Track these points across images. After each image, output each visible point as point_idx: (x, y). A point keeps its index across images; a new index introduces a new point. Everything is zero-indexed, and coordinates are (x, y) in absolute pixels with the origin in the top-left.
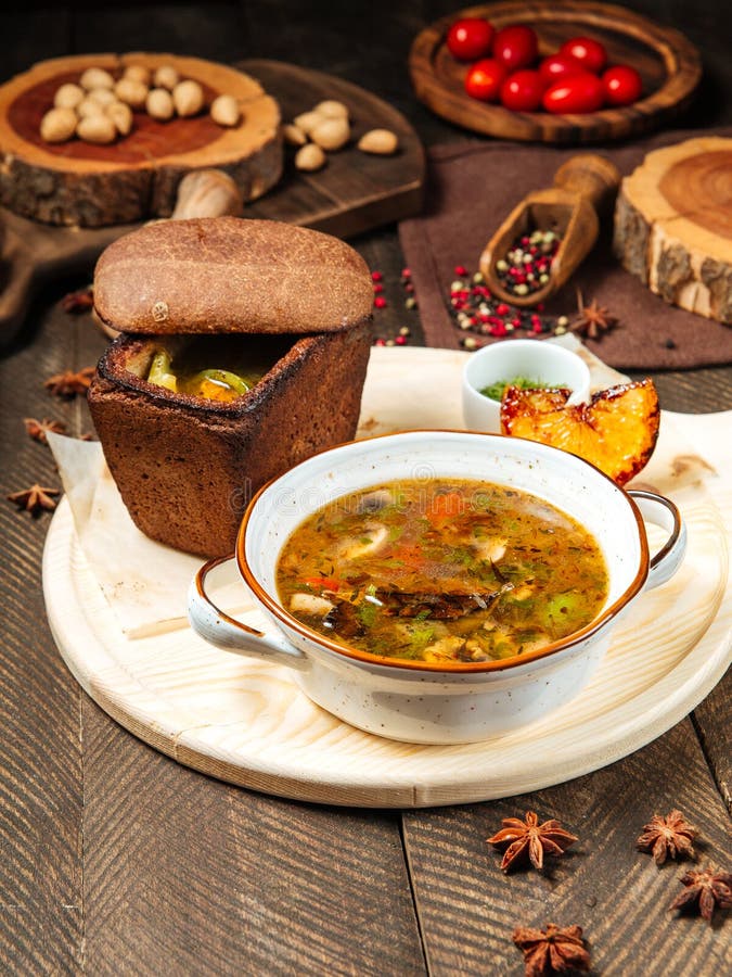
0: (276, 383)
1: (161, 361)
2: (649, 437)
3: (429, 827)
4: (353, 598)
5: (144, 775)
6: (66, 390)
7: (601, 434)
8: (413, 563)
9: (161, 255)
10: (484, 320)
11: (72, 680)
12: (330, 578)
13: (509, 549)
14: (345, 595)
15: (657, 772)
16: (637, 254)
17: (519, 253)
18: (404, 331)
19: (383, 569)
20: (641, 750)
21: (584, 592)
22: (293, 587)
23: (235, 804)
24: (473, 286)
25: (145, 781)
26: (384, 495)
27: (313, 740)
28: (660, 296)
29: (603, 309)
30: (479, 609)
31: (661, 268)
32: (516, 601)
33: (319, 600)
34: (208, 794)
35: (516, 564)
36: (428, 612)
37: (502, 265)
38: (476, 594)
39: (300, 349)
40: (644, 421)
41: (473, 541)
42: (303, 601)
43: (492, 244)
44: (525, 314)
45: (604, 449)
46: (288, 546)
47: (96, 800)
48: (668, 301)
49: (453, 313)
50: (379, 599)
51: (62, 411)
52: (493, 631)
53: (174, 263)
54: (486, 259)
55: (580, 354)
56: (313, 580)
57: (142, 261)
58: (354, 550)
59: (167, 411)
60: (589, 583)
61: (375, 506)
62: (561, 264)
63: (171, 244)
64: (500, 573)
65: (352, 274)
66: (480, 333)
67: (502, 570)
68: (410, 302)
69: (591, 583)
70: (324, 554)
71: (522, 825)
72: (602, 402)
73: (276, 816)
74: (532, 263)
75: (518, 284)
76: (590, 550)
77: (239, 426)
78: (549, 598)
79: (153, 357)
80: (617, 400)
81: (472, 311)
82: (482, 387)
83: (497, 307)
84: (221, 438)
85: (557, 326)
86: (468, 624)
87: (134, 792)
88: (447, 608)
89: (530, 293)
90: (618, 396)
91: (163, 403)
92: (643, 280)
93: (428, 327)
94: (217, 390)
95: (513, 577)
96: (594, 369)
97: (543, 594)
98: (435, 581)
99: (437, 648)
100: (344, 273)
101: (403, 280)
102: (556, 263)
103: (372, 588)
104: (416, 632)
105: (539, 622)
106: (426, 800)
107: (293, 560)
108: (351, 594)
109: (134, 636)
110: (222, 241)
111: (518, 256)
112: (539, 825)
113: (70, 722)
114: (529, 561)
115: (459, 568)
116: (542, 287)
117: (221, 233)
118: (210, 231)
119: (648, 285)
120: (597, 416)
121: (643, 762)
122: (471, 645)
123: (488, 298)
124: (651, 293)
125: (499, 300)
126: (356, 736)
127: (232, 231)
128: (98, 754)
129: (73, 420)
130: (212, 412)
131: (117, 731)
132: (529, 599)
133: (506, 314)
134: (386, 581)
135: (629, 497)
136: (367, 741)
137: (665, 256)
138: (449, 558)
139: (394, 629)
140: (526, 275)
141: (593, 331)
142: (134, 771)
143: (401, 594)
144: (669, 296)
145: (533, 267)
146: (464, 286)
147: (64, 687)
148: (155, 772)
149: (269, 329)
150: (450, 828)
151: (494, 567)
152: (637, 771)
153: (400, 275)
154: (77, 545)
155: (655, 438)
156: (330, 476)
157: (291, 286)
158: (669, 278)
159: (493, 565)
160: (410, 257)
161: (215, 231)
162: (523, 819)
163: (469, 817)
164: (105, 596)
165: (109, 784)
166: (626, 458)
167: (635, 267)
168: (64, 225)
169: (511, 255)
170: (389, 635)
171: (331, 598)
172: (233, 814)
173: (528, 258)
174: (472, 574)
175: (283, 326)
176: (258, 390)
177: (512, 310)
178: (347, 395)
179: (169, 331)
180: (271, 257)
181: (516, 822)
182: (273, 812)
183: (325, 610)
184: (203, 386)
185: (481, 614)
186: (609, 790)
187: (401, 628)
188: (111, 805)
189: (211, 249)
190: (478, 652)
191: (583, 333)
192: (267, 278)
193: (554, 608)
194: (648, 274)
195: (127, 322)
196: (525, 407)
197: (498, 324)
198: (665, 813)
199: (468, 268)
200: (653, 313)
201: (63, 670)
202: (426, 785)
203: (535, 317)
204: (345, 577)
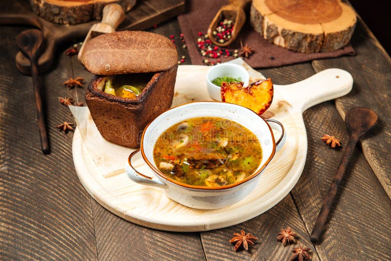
0: (149, 91)
1: (109, 83)
2: (270, 98)
3: (209, 237)
4: (180, 163)
5: (114, 225)
6: (71, 85)
7: (254, 97)
8: (198, 149)
9: (106, 47)
10: (210, 52)
11: (86, 192)
12: (171, 156)
13: (228, 141)
14: (177, 162)
15: (281, 213)
16: (259, 26)
17: (220, 28)
18: (183, 57)
19: (188, 152)
20: (276, 206)
21: (255, 156)
22: (160, 160)
23: (146, 234)
24: (205, 39)
25: (115, 227)
26: (186, 124)
27: (170, 210)
28: (267, 40)
29: (249, 47)
30: (221, 164)
31: (268, 31)
32: (233, 161)
33: (168, 164)
34: (136, 230)
35: (232, 147)
36: (205, 166)
37: (215, 33)
38: (220, 159)
39: (155, 77)
40: (268, 92)
41: (217, 139)
42: (164, 165)
43: (211, 26)
44: (223, 49)
45: (256, 102)
46: (156, 145)
47: (100, 235)
48: (270, 42)
49: (199, 50)
50: (188, 162)
51: (70, 93)
52: (227, 172)
53: (111, 50)
54: (209, 31)
55: (244, 65)
56: (166, 157)
57: (100, 50)
58: (178, 145)
59: (113, 103)
60: (256, 152)
61: (183, 128)
62: (235, 32)
63: (109, 43)
64: (227, 151)
65: (170, 50)
66: (209, 57)
67: (227, 150)
68: (184, 46)
69: (257, 153)
70: (169, 147)
71: (240, 235)
72: (254, 86)
73: (160, 237)
74: (225, 32)
75: (221, 39)
76: (255, 141)
77: (138, 107)
78: (244, 159)
79: (106, 82)
80: (259, 86)
81: (205, 49)
82: (213, 80)
83: (214, 47)
84: (132, 111)
85: (234, 53)
86: (218, 170)
87: (112, 231)
88: (210, 164)
89: (225, 42)
90: (259, 84)
91: (112, 100)
92: (261, 34)
93: (192, 56)
94: (128, 93)
95: (231, 152)
96: (249, 70)
97: (241, 157)
98: (206, 155)
99: (209, 179)
100: (167, 50)
101: (181, 38)
102: (233, 32)
103: (186, 159)
104: (201, 174)
105: (241, 168)
106: (208, 229)
107: (158, 150)
108: (179, 161)
109: (106, 177)
110: (126, 41)
111: (220, 29)
112: (246, 235)
113: (87, 207)
114: (236, 146)
115: (213, 150)
116: (228, 40)
117: (125, 38)
118: (122, 37)
119: (263, 36)
120: (253, 91)
121: (276, 210)
122: (220, 177)
123: (211, 44)
124: (264, 39)
125: (215, 45)
126: (184, 208)
127: (129, 37)
128: (98, 218)
129: (75, 96)
130: (129, 103)
131: (104, 210)
132: (237, 159)
133: (217, 50)
134: (190, 155)
135: (266, 121)
136: (187, 210)
137: (269, 28)
138: (209, 146)
139: (194, 173)
140: (223, 36)
141: (247, 55)
142: (111, 224)
143: (196, 160)
144: (271, 40)
145: (225, 33)
146: (202, 40)
147: (84, 194)
148: (118, 224)
149: (144, 71)
150: (216, 237)
151: (225, 149)
152: (275, 213)
153: (180, 36)
154: (83, 145)
155: (272, 97)
156: (168, 119)
157: (151, 56)
158: (270, 35)
159: (224, 148)
160: (183, 29)
161: (123, 37)
162: (240, 233)
163: (222, 233)
164: (95, 163)
165: (104, 229)
166: (263, 104)
167: (259, 30)
168: (63, 24)
169: (217, 29)
170: (193, 175)
171: (172, 163)
172: (145, 237)
173: (223, 30)
174: (217, 151)
175: (149, 70)
176: (143, 94)
177: (219, 48)
178: (170, 89)
179: (111, 74)
180: (143, 46)
181: (238, 234)
182: (158, 235)
183: (171, 168)
184: (123, 91)
185: (222, 166)
186: (266, 220)
187: (197, 172)
188: (105, 237)
189: (123, 44)
190: (222, 180)
191: (243, 56)
192: (142, 54)
193: (246, 162)
194: (263, 33)
195: (96, 72)
196: (229, 89)
197: (215, 53)
198: (285, 227)
199: (203, 33)
200: (266, 47)
201: (83, 189)
202: (208, 224)
203: (227, 50)
204: (176, 155)
